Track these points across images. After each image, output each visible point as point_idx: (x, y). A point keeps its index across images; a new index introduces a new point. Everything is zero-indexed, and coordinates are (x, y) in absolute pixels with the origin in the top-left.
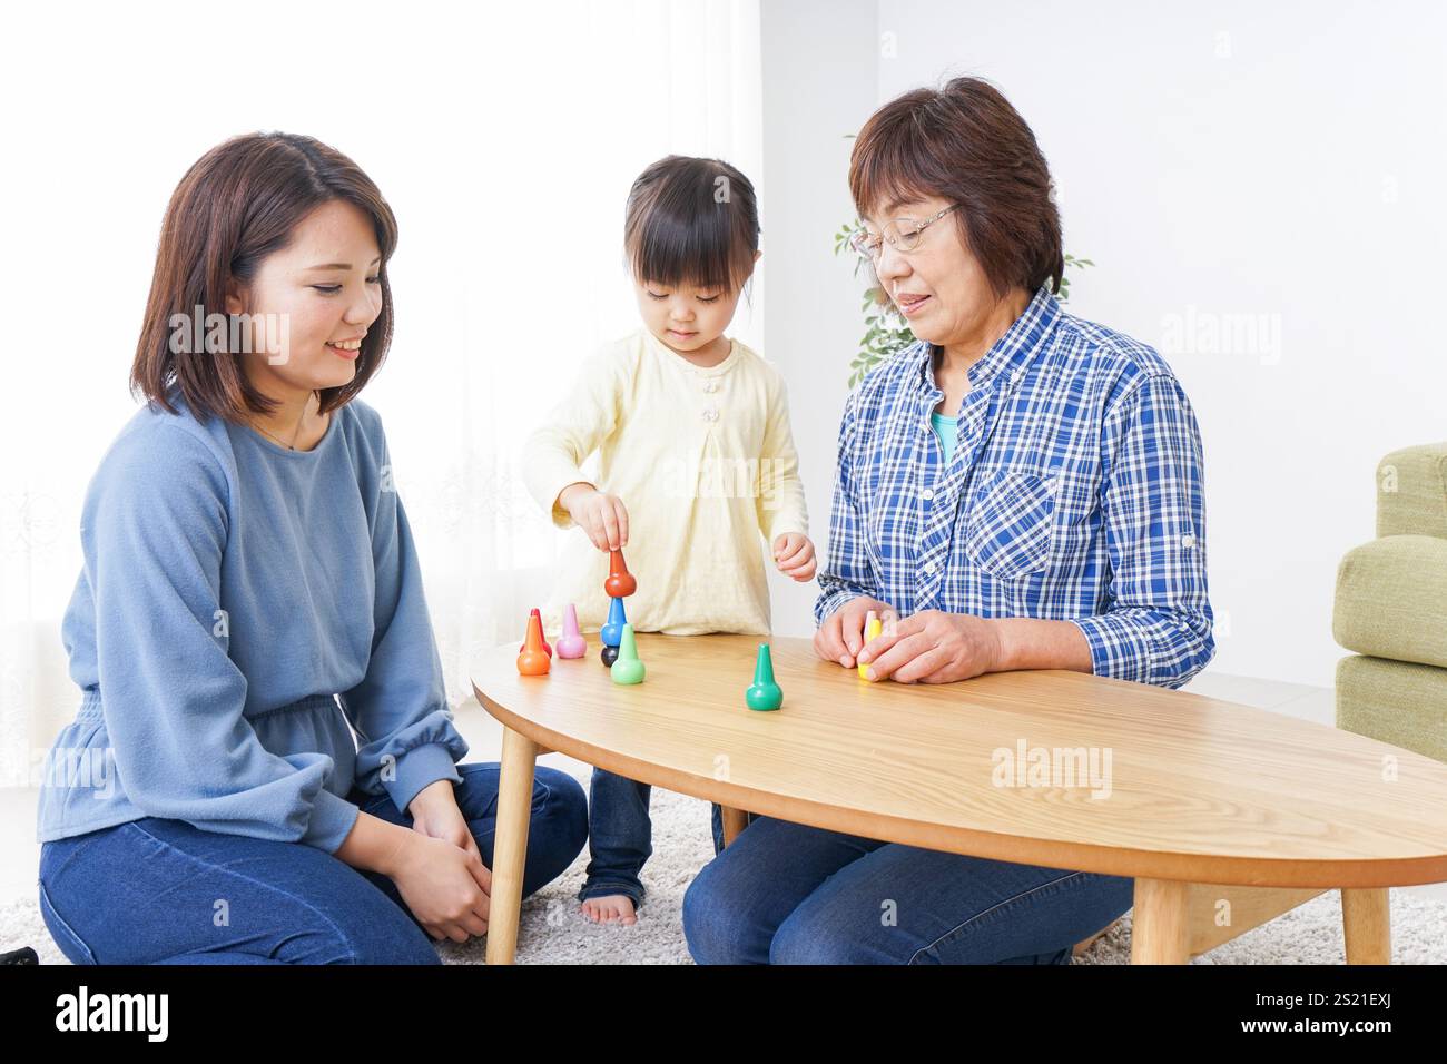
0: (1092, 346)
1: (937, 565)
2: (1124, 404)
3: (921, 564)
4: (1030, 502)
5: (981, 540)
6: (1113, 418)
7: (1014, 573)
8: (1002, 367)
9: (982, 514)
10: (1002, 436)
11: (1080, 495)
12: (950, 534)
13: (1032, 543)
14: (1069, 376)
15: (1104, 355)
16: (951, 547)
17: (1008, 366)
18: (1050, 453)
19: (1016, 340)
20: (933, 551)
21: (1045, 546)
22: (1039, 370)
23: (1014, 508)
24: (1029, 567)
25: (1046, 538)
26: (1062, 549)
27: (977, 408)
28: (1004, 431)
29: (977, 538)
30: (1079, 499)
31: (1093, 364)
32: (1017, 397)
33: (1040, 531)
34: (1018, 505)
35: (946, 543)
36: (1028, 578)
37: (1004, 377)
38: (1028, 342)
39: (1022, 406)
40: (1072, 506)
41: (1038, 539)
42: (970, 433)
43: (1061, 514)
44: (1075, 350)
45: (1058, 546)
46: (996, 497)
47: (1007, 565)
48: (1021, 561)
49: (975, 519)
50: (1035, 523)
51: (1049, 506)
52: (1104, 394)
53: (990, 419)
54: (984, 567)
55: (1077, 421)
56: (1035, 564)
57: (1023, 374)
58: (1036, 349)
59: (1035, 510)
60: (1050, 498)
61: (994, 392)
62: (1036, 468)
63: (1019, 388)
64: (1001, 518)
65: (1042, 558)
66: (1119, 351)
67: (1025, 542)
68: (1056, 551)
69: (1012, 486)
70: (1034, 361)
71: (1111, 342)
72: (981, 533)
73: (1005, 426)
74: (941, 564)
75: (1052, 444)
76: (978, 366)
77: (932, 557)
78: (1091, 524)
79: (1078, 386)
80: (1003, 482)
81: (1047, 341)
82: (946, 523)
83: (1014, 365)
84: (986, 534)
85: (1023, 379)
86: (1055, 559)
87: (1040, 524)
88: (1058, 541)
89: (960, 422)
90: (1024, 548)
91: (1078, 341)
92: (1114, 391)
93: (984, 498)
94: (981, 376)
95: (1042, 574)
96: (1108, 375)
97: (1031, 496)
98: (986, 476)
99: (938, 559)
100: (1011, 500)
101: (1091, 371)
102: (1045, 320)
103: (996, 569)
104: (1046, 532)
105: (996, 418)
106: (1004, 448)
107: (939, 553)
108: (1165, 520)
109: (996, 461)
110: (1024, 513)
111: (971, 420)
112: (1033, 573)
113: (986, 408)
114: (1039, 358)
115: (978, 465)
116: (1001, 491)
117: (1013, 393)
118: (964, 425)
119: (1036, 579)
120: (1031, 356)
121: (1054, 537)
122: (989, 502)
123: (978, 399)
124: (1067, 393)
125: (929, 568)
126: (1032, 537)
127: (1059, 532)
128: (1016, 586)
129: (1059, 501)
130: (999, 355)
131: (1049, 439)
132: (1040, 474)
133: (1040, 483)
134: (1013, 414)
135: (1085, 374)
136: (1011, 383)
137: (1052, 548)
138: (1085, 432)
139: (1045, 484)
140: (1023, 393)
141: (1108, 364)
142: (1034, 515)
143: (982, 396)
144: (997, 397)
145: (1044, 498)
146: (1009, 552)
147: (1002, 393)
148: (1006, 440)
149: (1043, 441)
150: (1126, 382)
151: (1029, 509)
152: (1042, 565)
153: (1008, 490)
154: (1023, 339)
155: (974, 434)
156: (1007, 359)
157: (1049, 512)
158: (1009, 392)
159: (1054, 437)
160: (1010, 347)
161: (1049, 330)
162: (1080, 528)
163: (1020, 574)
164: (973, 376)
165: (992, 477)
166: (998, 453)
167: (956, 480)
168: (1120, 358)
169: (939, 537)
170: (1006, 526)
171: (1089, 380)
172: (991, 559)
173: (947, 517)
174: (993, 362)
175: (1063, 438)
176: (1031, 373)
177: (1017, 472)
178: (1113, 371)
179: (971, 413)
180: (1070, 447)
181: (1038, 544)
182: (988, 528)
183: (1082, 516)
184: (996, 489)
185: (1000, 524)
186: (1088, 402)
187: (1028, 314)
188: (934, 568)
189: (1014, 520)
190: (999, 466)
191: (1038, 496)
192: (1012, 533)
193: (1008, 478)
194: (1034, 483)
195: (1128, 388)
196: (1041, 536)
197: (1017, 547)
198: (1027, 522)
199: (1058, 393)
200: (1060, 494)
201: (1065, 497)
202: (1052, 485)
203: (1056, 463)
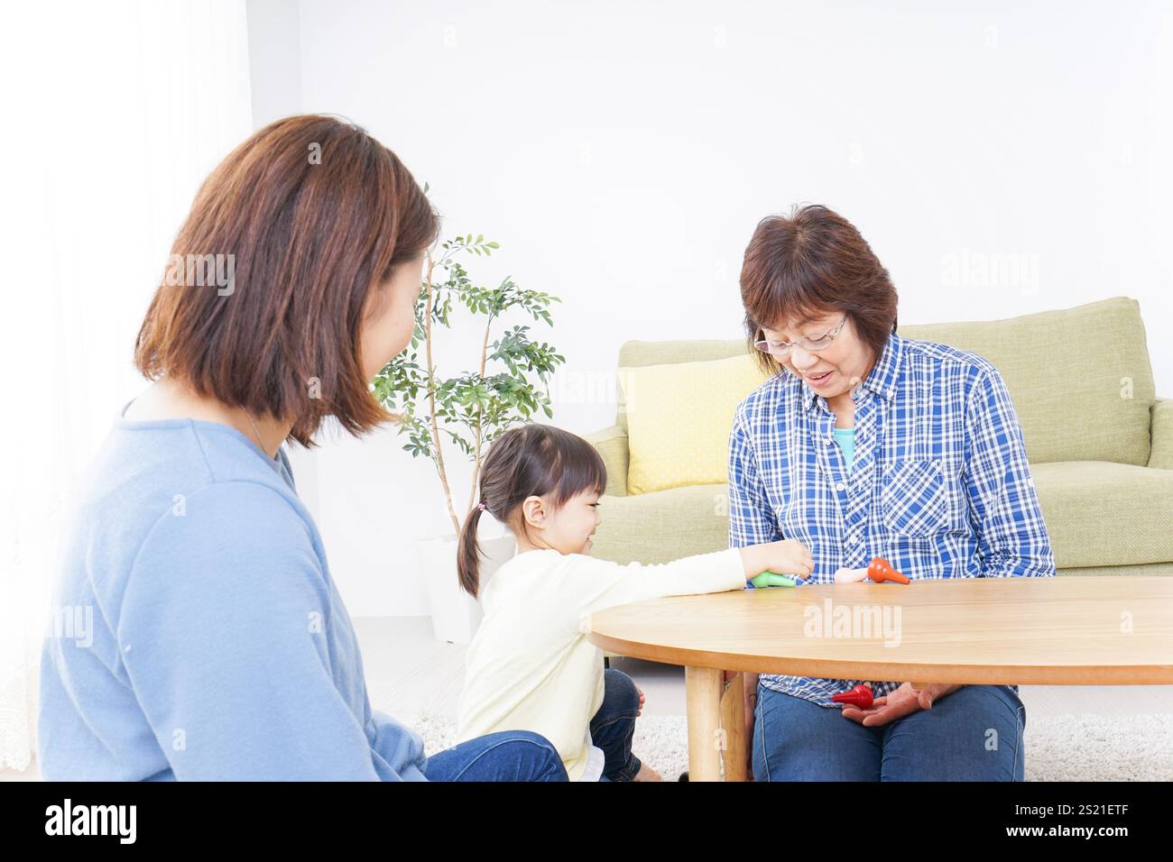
0: (937, 361)
1: (858, 536)
2: (975, 396)
3: (847, 538)
4: (926, 479)
5: (896, 513)
8: (878, 389)
9: (891, 494)
10: (891, 438)
12: (870, 512)
13: (935, 508)
14: (928, 385)
15: (949, 365)
16: (871, 521)
17: (883, 387)
18: (931, 443)
19: (883, 369)
20: (854, 527)
21: (944, 507)
23: (916, 486)
25: (944, 502)
26: (957, 506)
28: (890, 432)
29: (892, 512)
31: (943, 373)
33: (938, 497)
34: (918, 483)
35: (864, 519)
37: (881, 395)
38: (892, 368)
41: (938, 504)
42: (865, 438)
44: (925, 366)
45: (953, 506)
46: (899, 480)
47: (920, 527)
48: (931, 522)
49: (886, 499)
50: (933, 493)
51: (940, 478)
53: (879, 426)
54: (902, 532)
56: (941, 521)
57: (894, 391)
59: (931, 484)
60: (939, 473)
61: (877, 407)
62: (925, 455)
64: (909, 494)
65: (945, 517)
66: (959, 360)
67: (930, 508)
68: (953, 509)
69: (911, 471)
70: (899, 380)
71: (950, 355)
72: (895, 508)
73: (892, 430)
74: (861, 535)
75: (931, 436)
77: (853, 532)
79: (939, 391)
80: (903, 470)
81: (902, 363)
82: (862, 505)
83: (886, 386)
84: (900, 508)
85: (895, 393)
86: (953, 515)
87: (937, 493)
88: (952, 502)
89: (855, 433)
90: (931, 513)
91: (925, 358)
93: (889, 483)
94: (863, 396)
95: (947, 528)
96: (958, 379)
97: (926, 475)
98: (888, 467)
99: (859, 532)
100: (913, 480)
101: (943, 379)
103: (913, 531)
104: (943, 498)
105: (882, 424)
107: (859, 527)
109: (891, 455)
110: (924, 488)
111: (864, 429)
112: (939, 528)
113: (875, 419)
115: (878, 460)
116: (903, 475)
117: (891, 405)
118: (859, 434)
120: (895, 376)
121: (949, 500)
122: (895, 485)
123: (866, 414)
124: (932, 397)
125: (853, 539)
126: (934, 503)
127: (951, 496)
129: (946, 474)
130: (876, 380)
132: (928, 458)
134: (895, 421)
135: (940, 382)
136: (889, 399)
137: (950, 508)
139: (933, 464)
141: (956, 371)
142: (931, 488)
143: (867, 411)
144: (880, 410)
145: (935, 474)
146: (921, 517)
147: (883, 407)
148: (895, 440)
149: (924, 434)
150: (973, 381)
151: (927, 484)
152: (945, 521)
153: (908, 474)
155: (869, 439)
156: (882, 383)
157: (941, 483)
158: (889, 404)
159: (931, 431)
161: (900, 354)
165: (892, 467)
166: (892, 450)
167: (865, 473)
168: (963, 365)
169: (859, 516)
170: (914, 499)
171: (943, 385)
172: (907, 526)
173: (862, 501)
174: (873, 386)
175: (937, 429)
176: (900, 389)
177: (911, 461)
178: (961, 375)
179: (863, 424)
181: (939, 507)
182: (899, 504)
184: (898, 476)
185: (909, 499)
186: (947, 401)
188: (856, 539)
189: (919, 494)
190: (895, 459)
191: (931, 474)
192: (920, 504)
193: (905, 466)
194: (925, 465)
195: (975, 384)
196: (940, 502)
197: (926, 513)
198: (928, 494)
199: (925, 400)
200: (946, 469)
201: (949, 470)
202: (938, 464)
203: (937, 448)
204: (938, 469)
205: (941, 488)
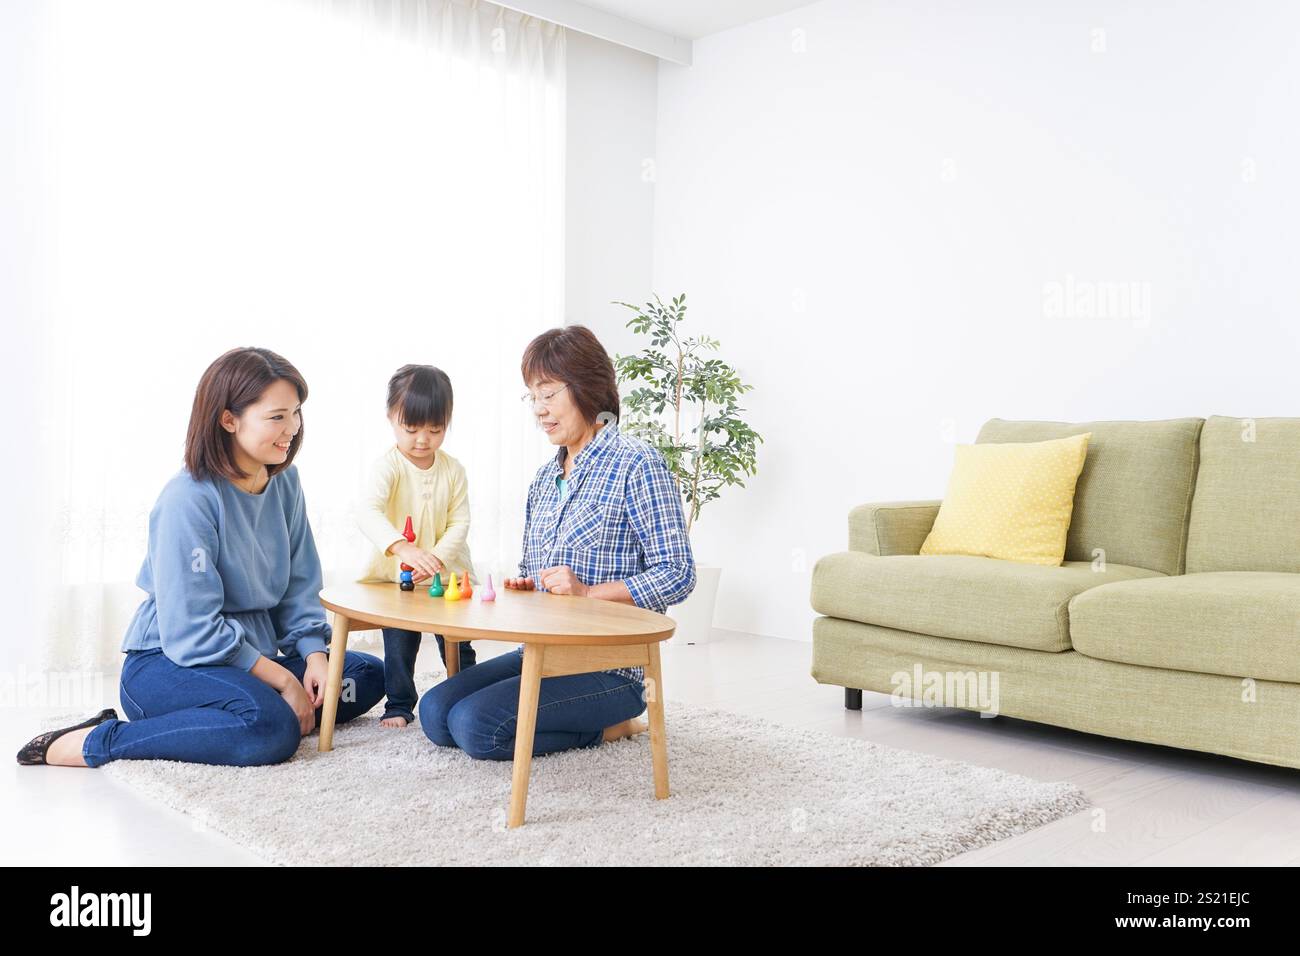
1: (550, 545)
2: (637, 474)
4: (592, 516)
5: (568, 532)
7: (583, 548)
8: (587, 457)
9: (571, 521)
11: (614, 514)
12: (556, 531)
13: (592, 534)
14: (613, 461)
15: (628, 452)
16: (556, 537)
17: (590, 457)
18: (602, 495)
19: (593, 446)
21: (598, 536)
22: (603, 459)
24: (589, 546)
25: (598, 533)
26: (606, 537)
27: (575, 475)
28: (585, 485)
31: (623, 455)
32: (593, 471)
33: (596, 529)
34: (586, 517)
35: (554, 535)
36: (590, 551)
37: (588, 462)
38: (599, 447)
39: (595, 475)
40: (610, 518)
41: (594, 533)
43: (605, 522)
44: (619, 449)
45: (603, 536)
46: (578, 514)
47: (580, 544)
48: (586, 542)
49: (567, 524)
50: (593, 525)
51: (600, 518)
52: (626, 469)
54: (570, 545)
55: (615, 481)
56: (593, 544)
58: (602, 450)
59: (594, 519)
60: (601, 514)
61: (583, 468)
62: (596, 501)
64: (579, 523)
65: (596, 542)
67: (588, 534)
68: (603, 539)
69: (585, 508)
70: (602, 455)
72: (569, 530)
74: (552, 545)
75: (603, 491)
78: (621, 527)
79: (617, 465)
80: (581, 507)
81: (608, 446)
82: (554, 526)
86: (602, 542)
87: (596, 526)
88: (603, 534)
89: (568, 482)
90: (588, 537)
92: (632, 468)
93: (573, 514)
95: (595, 549)
96: (629, 460)
97: (592, 513)
98: (575, 505)
99: (551, 542)
100: (584, 515)
101: (623, 458)
104: (598, 530)
105: (583, 479)
106: (585, 493)
107: (551, 540)
110: (589, 521)
111: (572, 480)
112: (591, 548)
113: (579, 475)
114: (604, 453)
116: (580, 511)
117: (591, 469)
120: (601, 452)
121: (601, 532)
122: (575, 516)
123: (576, 472)
124: (612, 468)
125: (547, 547)
126: (592, 531)
127: (604, 530)
128: (585, 554)
129: (605, 515)
130: (587, 451)
131: (602, 488)
132: (597, 504)
133: (596, 507)
135: (620, 460)
136: (591, 465)
137: (601, 537)
138: (618, 486)
139: (599, 508)
140: (595, 469)
141: (630, 455)
142: (593, 522)
143: (578, 470)
144: (584, 471)
145: (598, 514)
146: (582, 538)
147: (587, 469)
148: (586, 489)
149: (600, 489)
150: (637, 463)
151: (591, 519)
152: (596, 545)
153: (582, 510)
154: (596, 445)
155: (573, 487)
156: (590, 454)
157: (600, 521)
159: (605, 487)
160: (592, 449)
161: (610, 441)
162: (614, 529)
163: (585, 549)
164: (576, 462)
165: (578, 505)
166: (582, 494)
167: (562, 507)
168: (635, 454)
169: (551, 533)
170: (581, 526)
171: (621, 463)
173: (555, 523)
174: (583, 455)
175: (608, 488)
176: (599, 460)
177: (587, 503)
178: (631, 459)
179: (573, 478)
180: (612, 492)
181: (594, 535)
182: (572, 528)
183: (615, 523)
184: (578, 510)
185: (578, 525)
186: (620, 472)
189: (584, 524)
190: (581, 500)
191: (595, 513)
192: (583, 529)
193: (583, 505)
194: (594, 507)
195: (638, 466)
196: (596, 532)
197: (585, 536)
198: (590, 525)
200: (605, 512)
201: (607, 514)
202: (602, 508)
203: (604, 499)
204: (601, 512)
205: (599, 523)
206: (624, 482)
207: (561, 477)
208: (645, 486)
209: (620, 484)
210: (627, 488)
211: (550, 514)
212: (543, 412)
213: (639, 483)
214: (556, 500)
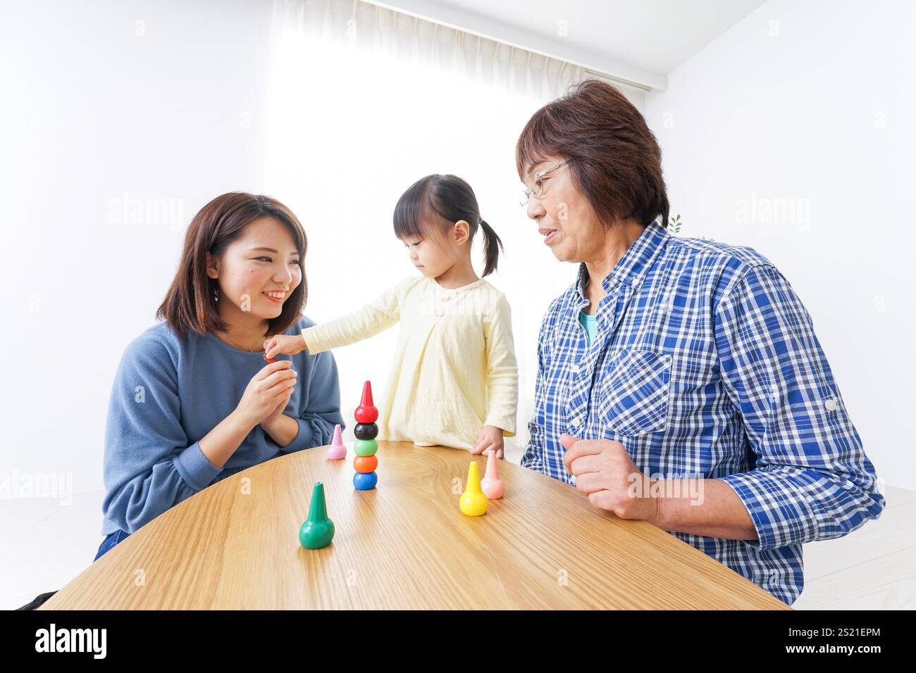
0: (695, 251)
1: (580, 420)
2: (733, 292)
3: (570, 419)
4: (649, 374)
5: (609, 403)
6: (724, 304)
7: (638, 432)
8: (624, 276)
9: (610, 382)
10: (628, 325)
11: (693, 369)
12: (588, 398)
13: (652, 407)
14: (677, 275)
15: (706, 255)
16: (589, 408)
17: (629, 275)
18: (664, 334)
19: (634, 257)
20: (577, 410)
21: (664, 410)
22: (654, 275)
23: (635, 378)
24: (650, 428)
25: (664, 404)
26: (679, 413)
27: (609, 307)
28: (629, 321)
29: (606, 401)
30: (693, 372)
31: (697, 263)
32: (638, 296)
33: (659, 397)
34: (638, 376)
35: (585, 404)
36: (650, 436)
37: (628, 283)
38: (643, 257)
39: (642, 302)
40: (686, 378)
41: (657, 404)
42: (605, 325)
43: (677, 384)
44: (681, 256)
45: (675, 411)
46: (621, 369)
47: (631, 425)
48: (643, 422)
49: (605, 386)
50: (654, 391)
51: (665, 377)
52: (709, 286)
53: (618, 314)
54: (610, 425)
55: (687, 309)
56: (656, 425)
57: (642, 279)
58: (651, 261)
59: (654, 380)
60: (666, 371)
61: (621, 294)
62: (653, 346)
63: (639, 289)
64: (625, 386)
65: (662, 421)
66: (719, 251)
67: (646, 406)
68: (675, 415)
69: (633, 360)
70: (650, 270)
71: (711, 246)
72: (609, 398)
73: (630, 318)
74: (583, 420)
75: (666, 327)
76: (609, 278)
77: (577, 414)
78: (706, 393)
79: (685, 281)
80: (627, 358)
81: (659, 255)
82: (585, 389)
83: (634, 274)
84: (613, 399)
85: (642, 282)
86: (673, 421)
87: (659, 392)
88: (675, 407)
89: (598, 318)
90: (645, 412)
91: (683, 250)
92: (719, 282)
93: (612, 371)
94: (612, 285)
95: (663, 434)
96: (711, 270)
97: (649, 368)
98: (614, 354)
99: (581, 416)
100: (633, 371)
101: (695, 269)
102: (656, 241)
103: (621, 427)
104: (665, 399)
105: (623, 312)
106: (629, 334)
107: (581, 411)
108: (802, 387)
109: (623, 343)
110: (644, 383)
111: (605, 315)
112: (654, 432)
113: (615, 305)
114: (654, 267)
115: (609, 347)
116: (625, 364)
117: (635, 293)
118: (601, 320)
119: (656, 437)
120: (647, 266)
122: (616, 373)
123: (609, 301)
124: (676, 287)
125: (576, 422)
126: (652, 402)
127: (676, 400)
128: (640, 442)
129: (674, 373)
130: (622, 268)
131: (663, 323)
132: (656, 351)
133: (657, 358)
134: (635, 309)
135: (690, 272)
136: (633, 287)
137: (671, 412)
138: (694, 317)
139: (661, 359)
140: (643, 293)
141: (710, 262)
142: (652, 384)
143: (612, 298)
144: (623, 298)
145: (660, 370)
146: (633, 414)
147: (627, 295)
148: (630, 328)
149: (658, 325)
150: (731, 274)
151: (648, 379)
152: (662, 426)
153: (630, 364)
154: (639, 255)
155: (608, 325)
156: (628, 270)
157: (666, 382)
158: (632, 293)
159: (667, 322)
160: (630, 262)
161: (660, 247)
162: (695, 396)
163: (643, 433)
164: (606, 286)
165: (619, 355)
166: (624, 337)
167: (593, 358)
168: (721, 256)
169: (581, 400)
170: (629, 392)
171: (694, 276)
172: (616, 419)
173: (586, 384)
174: (618, 273)
175: (675, 322)
176: (648, 278)
177: (637, 352)
178: (716, 267)
179: (605, 311)
180: (682, 330)
181: (657, 409)
182: (614, 393)
183: (695, 386)
184: (621, 364)
185: (624, 391)
186: (694, 293)
187: (642, 238)
188: (579, 423)
189: (636, 388)
190: (625, 347)
191: (656, 369)
192: (634, 398)
193: (630, 355)
194: (652, 358)
196: (660, 403)
197: (639, 410)
198: (648, 390)
199: (668, 288)
200: (675, 367)
201: (679, 370)
202: (668, 360)
203: (671, 342)
206: (707, 308)
207: (586, 311)
208: (753, 318)
209: (697, 313)
210: (715, 320)
211: (575, 369)
212: (538, 211)
213: (739, 310)
214: (582, 345)
